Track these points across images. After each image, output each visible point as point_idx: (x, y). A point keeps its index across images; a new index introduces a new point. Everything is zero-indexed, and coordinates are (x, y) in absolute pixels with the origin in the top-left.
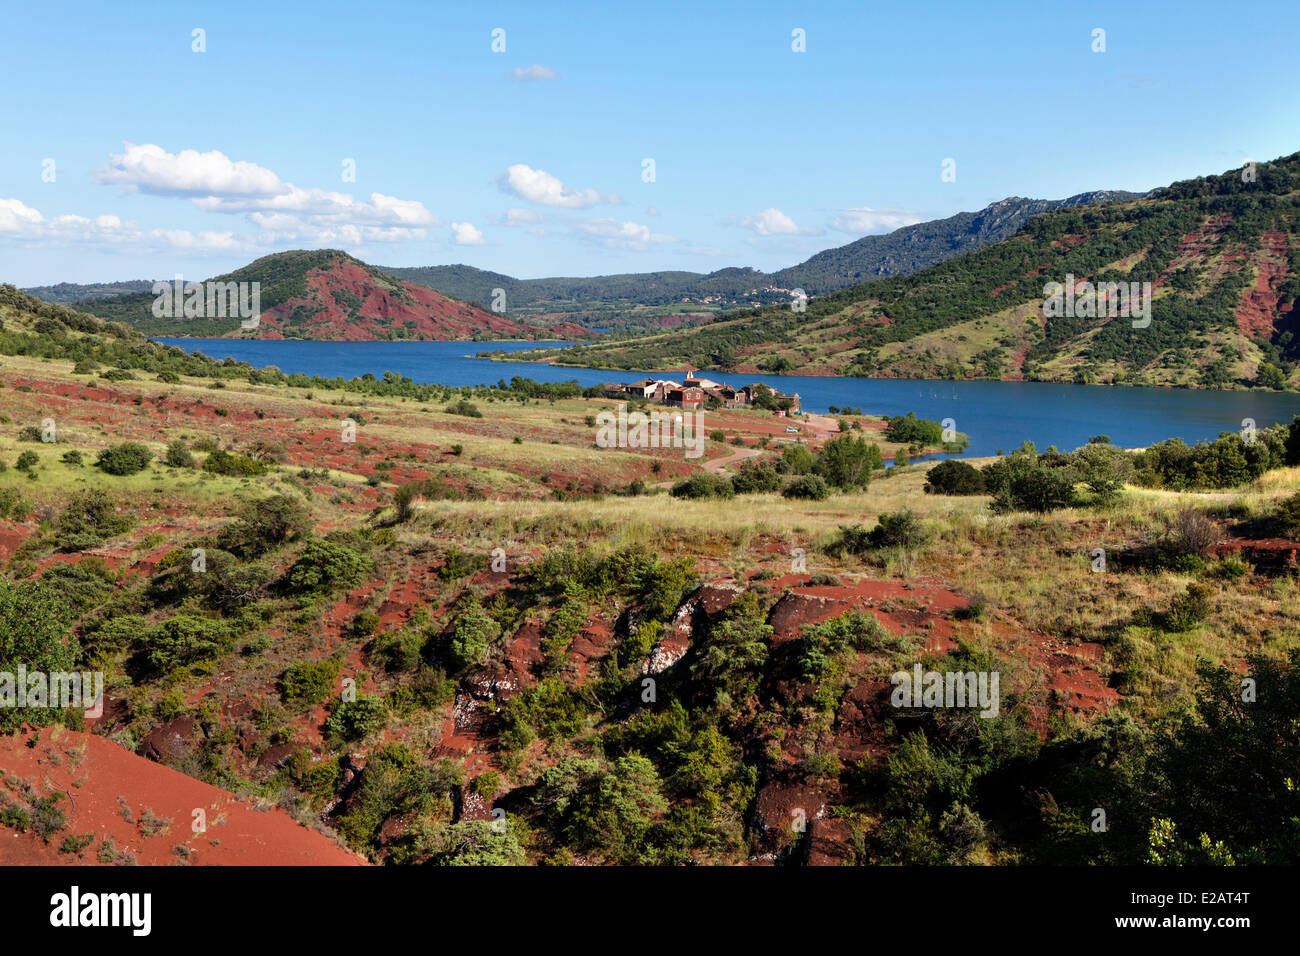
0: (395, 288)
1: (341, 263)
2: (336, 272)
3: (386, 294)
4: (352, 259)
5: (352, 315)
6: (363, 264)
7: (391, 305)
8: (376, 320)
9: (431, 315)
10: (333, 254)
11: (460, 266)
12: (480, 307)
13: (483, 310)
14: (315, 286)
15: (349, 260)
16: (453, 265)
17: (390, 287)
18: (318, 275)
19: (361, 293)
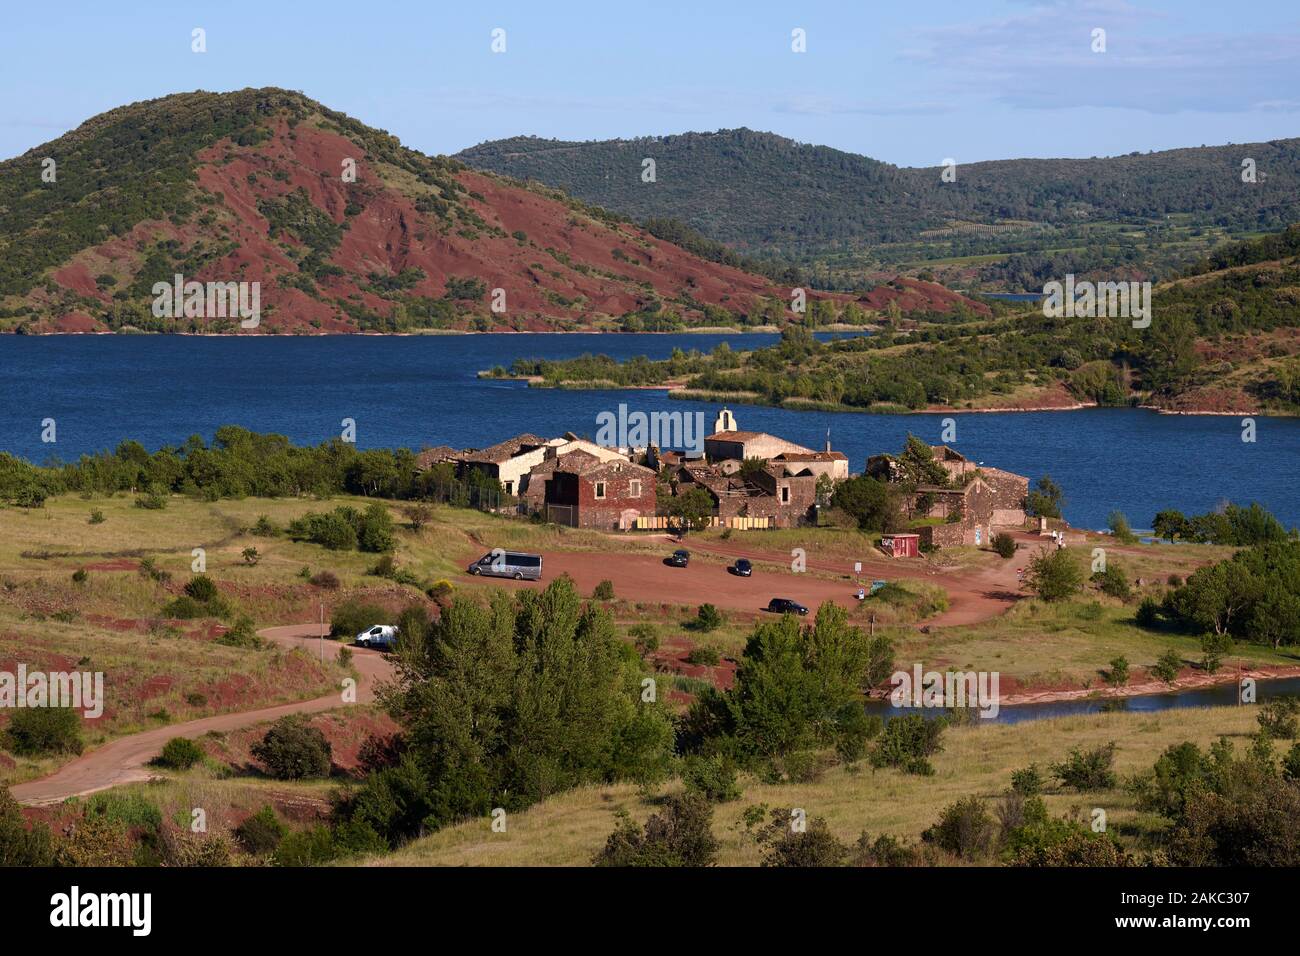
0: (435, 191)
1: (291, 124)
2: (277, 150)
3: (405, 206)
4: (326, 112)
5: (308, 263)
6: (355, 127)
7: (420, 237)
8: (372, 276)
9: (528, 264)
10: (274, 100)
11: (741, 134)
12: (676, 238)
13: (689, 248)
14: (215, 187)
15: (318, 118)
16: (721, 132)
17: (422, 188)
18: (227, 158)
19: (342, 204)
